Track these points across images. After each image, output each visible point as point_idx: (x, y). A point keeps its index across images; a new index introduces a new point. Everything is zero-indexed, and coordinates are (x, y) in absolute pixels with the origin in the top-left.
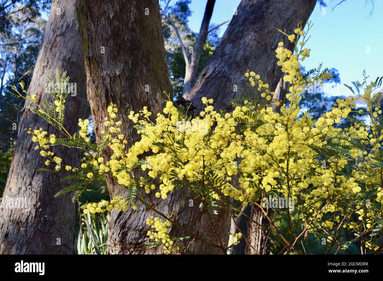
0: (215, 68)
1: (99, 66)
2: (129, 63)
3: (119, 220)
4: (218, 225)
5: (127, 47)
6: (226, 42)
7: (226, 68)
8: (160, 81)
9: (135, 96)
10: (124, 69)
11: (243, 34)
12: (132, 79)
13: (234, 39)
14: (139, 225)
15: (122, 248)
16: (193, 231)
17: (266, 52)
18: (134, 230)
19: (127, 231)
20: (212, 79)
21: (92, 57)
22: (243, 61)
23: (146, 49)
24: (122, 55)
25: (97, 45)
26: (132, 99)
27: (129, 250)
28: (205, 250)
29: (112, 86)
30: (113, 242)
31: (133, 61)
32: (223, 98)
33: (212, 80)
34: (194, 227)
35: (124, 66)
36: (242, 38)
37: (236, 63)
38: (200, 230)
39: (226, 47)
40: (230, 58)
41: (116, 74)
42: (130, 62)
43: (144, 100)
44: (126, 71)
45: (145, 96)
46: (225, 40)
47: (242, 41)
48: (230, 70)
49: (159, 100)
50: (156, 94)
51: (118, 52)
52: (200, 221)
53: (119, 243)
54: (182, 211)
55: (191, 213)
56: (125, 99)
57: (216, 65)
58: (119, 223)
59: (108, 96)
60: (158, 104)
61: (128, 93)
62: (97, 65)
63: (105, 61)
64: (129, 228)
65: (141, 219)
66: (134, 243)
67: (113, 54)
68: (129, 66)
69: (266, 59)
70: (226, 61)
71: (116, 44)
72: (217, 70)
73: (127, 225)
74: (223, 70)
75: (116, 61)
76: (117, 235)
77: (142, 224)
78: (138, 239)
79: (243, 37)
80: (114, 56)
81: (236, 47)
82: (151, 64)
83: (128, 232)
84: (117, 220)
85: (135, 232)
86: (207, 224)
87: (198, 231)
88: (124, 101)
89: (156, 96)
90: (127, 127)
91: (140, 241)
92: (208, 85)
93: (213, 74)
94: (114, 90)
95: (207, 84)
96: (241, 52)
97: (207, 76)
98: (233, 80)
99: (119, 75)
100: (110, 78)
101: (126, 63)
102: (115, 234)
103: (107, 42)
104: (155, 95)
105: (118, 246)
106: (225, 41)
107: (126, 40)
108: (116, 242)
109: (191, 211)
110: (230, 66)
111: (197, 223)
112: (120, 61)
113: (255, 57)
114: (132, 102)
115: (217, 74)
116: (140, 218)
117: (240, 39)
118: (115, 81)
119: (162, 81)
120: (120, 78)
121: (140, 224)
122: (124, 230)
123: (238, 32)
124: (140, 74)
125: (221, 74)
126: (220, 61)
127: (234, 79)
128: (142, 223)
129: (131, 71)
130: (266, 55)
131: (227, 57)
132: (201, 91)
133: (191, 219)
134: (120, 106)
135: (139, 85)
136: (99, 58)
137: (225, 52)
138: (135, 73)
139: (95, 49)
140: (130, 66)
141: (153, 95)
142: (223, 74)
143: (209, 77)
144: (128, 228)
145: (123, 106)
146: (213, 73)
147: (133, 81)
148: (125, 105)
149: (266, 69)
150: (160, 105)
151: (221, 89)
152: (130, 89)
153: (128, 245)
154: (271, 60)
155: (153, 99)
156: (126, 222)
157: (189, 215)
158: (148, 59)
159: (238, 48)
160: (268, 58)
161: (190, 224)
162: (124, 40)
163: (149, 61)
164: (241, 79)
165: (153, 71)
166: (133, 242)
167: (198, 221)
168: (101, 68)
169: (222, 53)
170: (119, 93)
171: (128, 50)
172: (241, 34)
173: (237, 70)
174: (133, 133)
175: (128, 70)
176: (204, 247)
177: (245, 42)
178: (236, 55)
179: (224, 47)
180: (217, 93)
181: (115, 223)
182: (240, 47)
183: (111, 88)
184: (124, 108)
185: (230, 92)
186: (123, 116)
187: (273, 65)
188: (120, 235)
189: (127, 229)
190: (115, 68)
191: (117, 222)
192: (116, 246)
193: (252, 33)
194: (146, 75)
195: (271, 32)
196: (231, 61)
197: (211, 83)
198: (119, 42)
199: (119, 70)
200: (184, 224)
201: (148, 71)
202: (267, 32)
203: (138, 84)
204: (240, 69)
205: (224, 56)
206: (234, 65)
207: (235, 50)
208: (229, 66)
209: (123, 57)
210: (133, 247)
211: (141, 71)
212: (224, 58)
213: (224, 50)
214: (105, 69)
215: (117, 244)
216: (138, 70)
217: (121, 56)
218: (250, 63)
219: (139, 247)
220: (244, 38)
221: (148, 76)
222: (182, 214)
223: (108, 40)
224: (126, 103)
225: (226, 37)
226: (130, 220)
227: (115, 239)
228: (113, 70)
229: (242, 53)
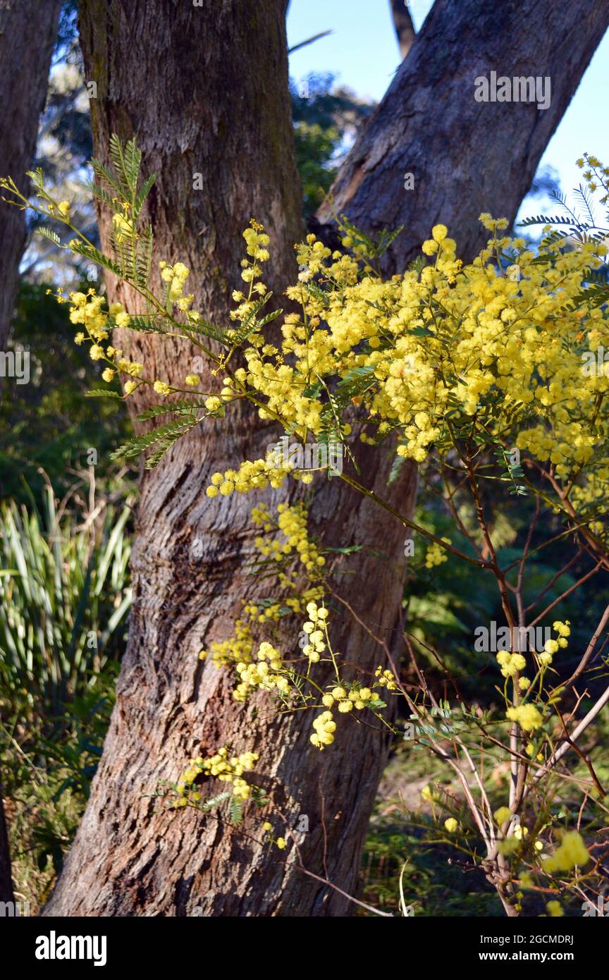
0: (390, 147)
1: (134, 127)
2: (211, 123)
3: (167, 509)
4: (395, 522)
5: (210, 80)
6: (415, 83)
7: (417, 148)
8: (281, 170)
9: (223, 204)
10: (198, 137)
11: (457, 63)
12: (218, 163)
13: (436, 74)
14: (218, 520)
15: (174, 575)
16: (341, 535)
17: (511, 113)
18: (207, 532)
19: (190, 534)
20: (382, 173)
21: (118, 102)
22: (458, 132)
23: (255, 89)
24: (195, 100)
25: (131, 71)
26: (214, 214)
27: (194, 579)
28: (366, 579)
29: (168, 178)
30: (150, 560)
31: (223, 116)
32: (412, 220)
33: (383, 177)
34: (345, 525)
35: (200, 128)
36: (457, 75)
37: (442, 134)
38: (357, 534)
39: (414, 96)
40: (426, 123)
41: (179, 148)
42: (215, 120)
43: (242, 219)
44: (203, 142)
45: (246, 208)
46: (411, 76)
47: (456, 82)
48: (426, 153)
49: (276, 220)
50: (270, 203)
51: (187, 91)
52: (357, 511)
53: (167, 563)
54: (319, 487)
55: (340, 493)
56: (198, 212)
57: (393, 140)
58: (168, 515)
59: (156, 203)
60: (275, 229)
61: (206, 198)
62: (130, 122)
63: (152, 114)
64: (194, 528)
65: (223, 506)
66: (207, 563)
67: (175, 96)
68: (212, 130)
69: (512, 130)
70: (416, 130)
71: (183, 71)
72: (394, 150)
73: (190, 521)
74: (410, 152)
75: (179, 115)
76: (163, 544)
77: (226, 518)
78: (217, 552)
79: (459, 70)
80: (176, 102)
81: (440, 96)
82: (262, 127)
83: (192, 537)
84: (161, 509)
85: (208, 536)
86: (372, 520)
87: (353, 535)
88: (194, 219)
89: (270, 208)
90: (201, 284)
91: (220, 558)
92: (374, 187)
93: (385, 162)
94: (171, 188)
95: (371, 184)
96: (454, 111)
97: (370, 164)
98: (434, 177)
99: (186, 153)
100: (164, 158)
101: (204, 122)
102: (157, 541)
103: (159, 65)
104: (267, 206)
105: (166, 569)
106: (412, 80)
107: (207, 61)
108: (160, 561)
109: (340, 488)
110: (427, 141)
111: (351, 516)
112: (190, 114)
113: (487, 124)
114: (214, 221)
115: (396, 162)
116: (220, 504)
117: (452, 75)
118: (175, 166)
119: (285, 173)
120: (188, 159)
121: (221, 517)
122: (182, 533)
123: (445, 59)
124: (237, 152)
125: (406, 160)
126: (401, 129)
127: (438, 174)
128: (227, 516)
129: (217, 142)
130: (511, 120)
131: (419, 118)
132: (356, 201)
133: (340, 508)
134: (185, 230)
135: (234, 178)
136: (137, 105)
137: (413, 106)
138: (225, 147)
139: (127, 80)
140: (216, 130)
141: (263, 205)
142: (410, 162)
143: (372, 170)
144: (192, 527)
145: (192, 229)
146: (384, 157)
147: (219, 169)
148: (197, 227)
149: (510, 153)
150: (278, 232)
151: (406, 199)
152: (213, 189)
153: (193, 567)
154: (521, 132)
155: (263, 215)
156: (185, 514)
157: (335, 498)
158: (256, 112)
159: (447, 98)
160: (515, 126)
161: (337, 519)
162: (203, 61)
163: (258, 120)
164: (454, 175)
165: (266, 146)
166: (206, 559)
167: (353, 511)
168: (141, 131)
169: (406, 110)
170: (185, 198)
171: (211, 87)
172: (453, 63)
173: (444, 153)
174: (213, 299)
175: (208, 140)
176: (363, 573)
177: (464, 85)
178: (442, 115)
179: (410, 95)
180: (397, 208)
181: (158, 515)
182: (452, 96)
183: (165, 184)
184: (194, 235)
185: (428, 208)
186: (190, 256)
187: (524, 146)
188: (172, 544)
189: (189, 530)
190: (176, 132)
191: (164, 513)
192: (160, 569)
193: (482, 61)
194: (251, 155)
195: (526, 62)
196: (430, 130)
197: (381, 182)
198: (191, 66)
199: (187, 138)
200: (322, 519)
201: (256, 143)
202: (518, 62)
203: (231, 178)
204: (451, 151)
205: (410, 116)
206: (436, 141)
207: (439, 103)
208: (424, 142)
209: (197, 107)
210: (204, 570)
211: (239, 145)
212: (411, 121)
213: (411, 102)
214: (151, 135)
215: (163, 565)
216: (232, 141)
217: (194, 103)
218: (474, 138)
219: (218, 572)
220: (461, 75)
221: (254, 157)
222: (320, 495)
223: (162, 59)
224: (201, 223)
225: (413, 70)
226: (196, 509)
227: (159, 554)
228: (172, 138)
229: (457, 112)
